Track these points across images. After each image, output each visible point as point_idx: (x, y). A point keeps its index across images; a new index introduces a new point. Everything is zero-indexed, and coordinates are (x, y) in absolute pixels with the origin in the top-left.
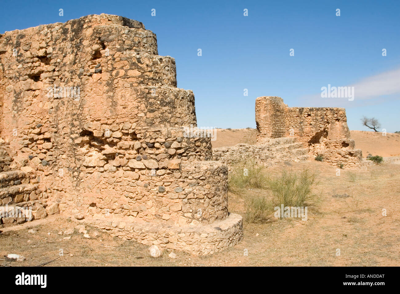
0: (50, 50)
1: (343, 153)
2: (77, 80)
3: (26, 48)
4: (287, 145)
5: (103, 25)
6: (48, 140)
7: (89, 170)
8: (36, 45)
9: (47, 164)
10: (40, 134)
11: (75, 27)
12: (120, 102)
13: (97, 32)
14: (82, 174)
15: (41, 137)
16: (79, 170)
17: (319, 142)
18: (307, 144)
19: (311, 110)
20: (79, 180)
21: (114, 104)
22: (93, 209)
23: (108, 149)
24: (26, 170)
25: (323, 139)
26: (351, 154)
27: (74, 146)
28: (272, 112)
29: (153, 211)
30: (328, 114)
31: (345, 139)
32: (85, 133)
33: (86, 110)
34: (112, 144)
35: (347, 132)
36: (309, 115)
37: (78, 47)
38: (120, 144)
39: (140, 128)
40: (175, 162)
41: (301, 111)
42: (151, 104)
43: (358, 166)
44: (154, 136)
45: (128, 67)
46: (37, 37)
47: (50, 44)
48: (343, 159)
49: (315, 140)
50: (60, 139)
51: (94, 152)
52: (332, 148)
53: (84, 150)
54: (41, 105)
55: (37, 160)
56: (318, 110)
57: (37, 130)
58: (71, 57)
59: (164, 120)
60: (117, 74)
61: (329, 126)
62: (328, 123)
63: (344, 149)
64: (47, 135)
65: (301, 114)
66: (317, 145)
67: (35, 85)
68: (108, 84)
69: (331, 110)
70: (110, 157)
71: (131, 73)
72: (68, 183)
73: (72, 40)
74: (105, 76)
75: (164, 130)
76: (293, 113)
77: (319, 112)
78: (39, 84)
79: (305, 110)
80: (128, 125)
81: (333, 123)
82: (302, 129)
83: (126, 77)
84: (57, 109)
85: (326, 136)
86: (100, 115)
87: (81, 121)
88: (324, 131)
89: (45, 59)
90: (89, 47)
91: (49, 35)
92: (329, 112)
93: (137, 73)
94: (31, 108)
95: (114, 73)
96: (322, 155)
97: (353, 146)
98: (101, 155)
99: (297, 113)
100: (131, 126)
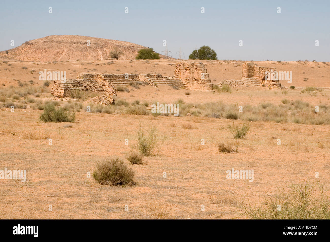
0: (189, 66)
1: (272, 84)
2: (193, 72)
4: (251, 81)
5: (197, 64)
6: (189, 79)
7: (195, 84)
8: (186, 65)
9: (188, 83)
11: (193, 64)
13: (196, 65)
16: (193, 83)
18: (261, 80)
19: (263, 68)
20: (193, 85)
22: (195, 89)
23: (197, 81)
24: (185, 83)
26: (275, 85)
27: (193, 80)
28: (248, 69)
29: (203, 89)
32: (194, 79)
33: (194, 76)
34: (198, 80)
36: (262, 70)
37: (193, 67)
40: (205, 83)
43: (277, 89)
48: (271, 86)
51: (195, 81)
53: (194, 81)
54: (188, 74)
55: (187, 82)
56: (265, 68)
58: (192, 68)
60: (199, 71)
64: (188, 79)
65: (260, 69)
67: (186, 71)
70: (198, 82)
72: (191, 85)
74: (197, 71)
76: (257, 69)
77: (266, 69)
79: (261, 68)
80: (200, 78)
82: (260, 75)
84: (190, 75)
86: (196, 76)
89: (188, 67)
90: (195, 67)
91: (189, 64)
92: (269, 69)
97: (277, 82)
98: (196, 82)
99: (258, 69)
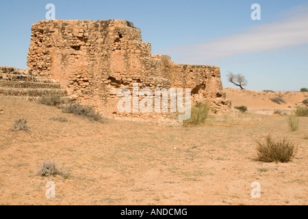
0: (86, 34)
1: (217, 102)
2: (105, 52)
3: (69, 31)
5: (120, 26)
6: (86, 81)
7: (112, 96)
8: (77, 30)
9: (86, 93)
10: (80, 78)
11: (103, 24)
12: (132, 64)
13: (117, 29)
14: (108, 98)
15: (82, 79)
16: (106, 96)
17: (197, 93)
19: (193, 67)
20: (106, 101)
21: (128, 65)
22: (115, 115)
23: (123, 86)
25: (201, 91)
26: (223, 103)
28: (163, 68)
30: (206, 71)
31: (219, 91)
32: (110, 78)
33: (111, 67)
34: (126, 84)
35: (220, 85)
36: (191, 71)
37: (106, 35)
38: (131, 84)
39: (142, 77)
41: (185, 67)
42: (147, 66)
44: (149, 80)
45: (135, 48)
46: (77, 26)
47: (87, 31)
48: (217, 106)
49: (195, 91)
50: (94, 81)
51: (114, 87)
52: (209, 98)
54: (81, 63)
55: (79, 91)
56: (198, 67)
57: (79, 76)
59: (152, 74)
60: (130, 51)
61: (206, 80)
62: (206, 78)
63: (218, 99)
65: (185, 69)
66: (196, 95)
67: (76, 52)
68: (124, 56)
69: (209, 67)
71: (137, 51)
72: (99, 103)
73: (101, 31)
74: (123, 52)
75: (154, 78)
76: (178, 69)
77: (199, 69)
78: (80, 52)
79: (188, 67)
80: (136, 76)
81: (210, 78)
82: (185, 82)
83: (134, 53)
84: (93, 65)
85: (204, 88)
86: (119, 70)
87: (108, 72)
88: (203, 84)
89: (84, 39)
90: (113, 36)
91: (86, 26)
92: (207, 69)
93: (139, 51)
94: (74, 64)
95: (128, 50)
96: (200, 103)
97: (225, 97)
98: (119, 89)
99: (182, 69)
100: (137, 76)
